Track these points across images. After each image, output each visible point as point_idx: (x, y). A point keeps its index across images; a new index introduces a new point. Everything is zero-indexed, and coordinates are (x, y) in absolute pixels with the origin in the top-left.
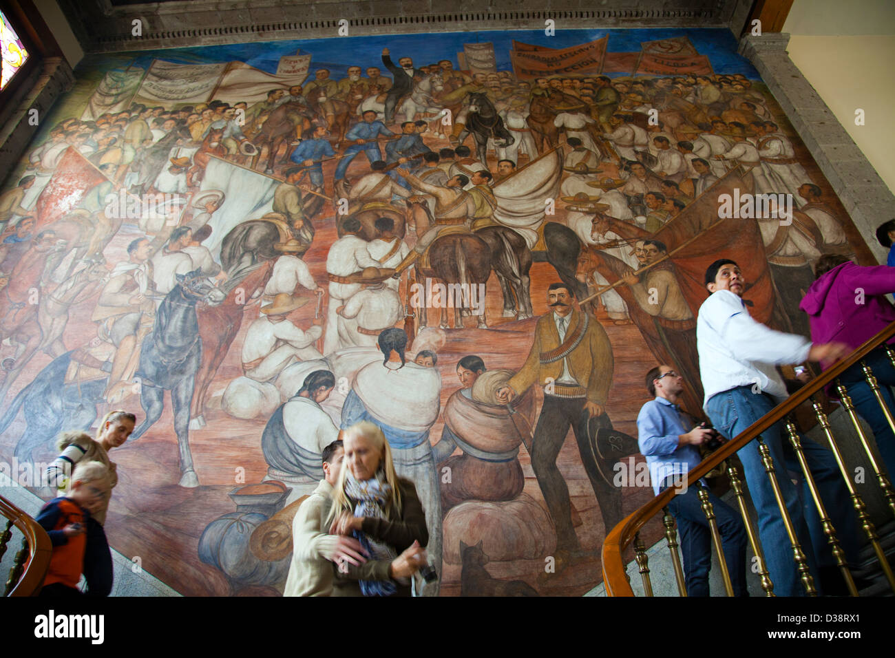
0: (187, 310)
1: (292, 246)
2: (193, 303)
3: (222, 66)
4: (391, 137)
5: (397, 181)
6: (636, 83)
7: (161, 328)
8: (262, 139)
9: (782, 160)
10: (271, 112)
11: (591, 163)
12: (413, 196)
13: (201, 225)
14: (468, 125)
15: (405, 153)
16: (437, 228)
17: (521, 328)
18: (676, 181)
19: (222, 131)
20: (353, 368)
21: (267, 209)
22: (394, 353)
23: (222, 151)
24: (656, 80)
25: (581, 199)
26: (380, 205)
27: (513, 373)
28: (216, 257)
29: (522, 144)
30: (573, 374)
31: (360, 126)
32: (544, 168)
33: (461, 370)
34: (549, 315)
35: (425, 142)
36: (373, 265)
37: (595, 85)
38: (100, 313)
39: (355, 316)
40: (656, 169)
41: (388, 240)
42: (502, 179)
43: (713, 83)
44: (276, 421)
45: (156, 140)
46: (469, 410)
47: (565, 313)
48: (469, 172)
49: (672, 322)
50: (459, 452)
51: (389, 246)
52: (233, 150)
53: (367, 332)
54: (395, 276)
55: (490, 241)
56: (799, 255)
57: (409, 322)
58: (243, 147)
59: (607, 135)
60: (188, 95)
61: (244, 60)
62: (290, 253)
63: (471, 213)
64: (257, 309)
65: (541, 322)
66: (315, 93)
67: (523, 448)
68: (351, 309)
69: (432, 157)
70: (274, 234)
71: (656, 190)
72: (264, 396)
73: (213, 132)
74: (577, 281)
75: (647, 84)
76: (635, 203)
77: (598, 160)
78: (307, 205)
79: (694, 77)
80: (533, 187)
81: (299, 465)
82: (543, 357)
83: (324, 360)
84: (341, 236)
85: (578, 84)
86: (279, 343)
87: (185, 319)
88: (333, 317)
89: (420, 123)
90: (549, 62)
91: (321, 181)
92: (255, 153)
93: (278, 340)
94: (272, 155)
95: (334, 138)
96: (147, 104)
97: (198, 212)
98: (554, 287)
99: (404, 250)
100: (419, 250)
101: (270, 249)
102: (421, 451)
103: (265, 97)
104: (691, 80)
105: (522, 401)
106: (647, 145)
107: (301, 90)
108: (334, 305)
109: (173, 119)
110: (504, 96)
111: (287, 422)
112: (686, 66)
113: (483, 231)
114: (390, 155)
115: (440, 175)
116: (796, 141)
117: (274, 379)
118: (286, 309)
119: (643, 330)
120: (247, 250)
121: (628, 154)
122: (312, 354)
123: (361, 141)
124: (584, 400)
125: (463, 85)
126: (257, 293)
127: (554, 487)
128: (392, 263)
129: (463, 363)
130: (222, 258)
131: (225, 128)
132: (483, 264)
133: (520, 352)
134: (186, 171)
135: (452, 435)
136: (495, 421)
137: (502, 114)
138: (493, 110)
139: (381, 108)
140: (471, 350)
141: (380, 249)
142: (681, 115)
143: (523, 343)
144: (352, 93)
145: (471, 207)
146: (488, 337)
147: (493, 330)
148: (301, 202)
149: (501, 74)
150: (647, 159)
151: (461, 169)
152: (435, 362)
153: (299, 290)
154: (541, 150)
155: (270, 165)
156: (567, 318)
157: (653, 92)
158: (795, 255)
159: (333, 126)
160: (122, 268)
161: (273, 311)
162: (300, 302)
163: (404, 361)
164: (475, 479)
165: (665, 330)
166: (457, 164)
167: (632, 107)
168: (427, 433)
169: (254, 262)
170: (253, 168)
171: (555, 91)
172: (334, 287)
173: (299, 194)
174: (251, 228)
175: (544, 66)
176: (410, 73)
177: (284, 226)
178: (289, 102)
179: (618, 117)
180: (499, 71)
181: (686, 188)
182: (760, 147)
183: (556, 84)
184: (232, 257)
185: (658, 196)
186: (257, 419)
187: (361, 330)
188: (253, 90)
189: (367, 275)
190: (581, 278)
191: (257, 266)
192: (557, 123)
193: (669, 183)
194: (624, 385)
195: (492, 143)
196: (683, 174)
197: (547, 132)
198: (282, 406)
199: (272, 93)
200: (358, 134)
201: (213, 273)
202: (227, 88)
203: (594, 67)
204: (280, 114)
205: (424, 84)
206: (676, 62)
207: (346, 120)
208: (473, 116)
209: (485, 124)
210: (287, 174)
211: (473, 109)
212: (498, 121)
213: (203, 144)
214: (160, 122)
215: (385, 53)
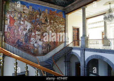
1: (33, 31)
3: (23, 5)
4: (40, 21)
7: (25, 38)
8: (29, 19)
9: (64, 28)
12: (41, 28)
13: (26, 28)
15: (41, 23)
25: (51, 30)
26: (39, 28)
29: (49, 23)
31: (37, 19)
32: (50, 26)
36: (39, 34)
37: (54, 17)
38: (20, 36)
42: (47, 27)
44: (34, 45)
45: (19, 16)
46: (44, 44)
48: (45, 26)
53: (38, 39)
59: (54, 23)
60: (21, 10)
61: (25, 5)
66: (33, 13)
69: (43, 24)
72: (33, 43)
73: (24, 17)
75: (58, 18)
77: (53, 26)
78: (34, 27)
80: (49, 28)
84: (36, 31)
86: (33, 39)
87: (27, 37)
90: (52, 13)
94: (30, 21)
96: (16, 10)
100: (42, 33)
102: (41, 47)
104: (61, 18)
105: (46, 44)
108: (36, 37)
110: (48, 17)
115: (43, 26)
116: (65, 26)
121: (55, 26)
125: (45, 15)
126: (31, 35)
127: (47, 48)
134: (23, 22)
135: (43, 46)
139: (39, 17)
142: (59, 22)
145: (45, 29)
150: (56, 26)
160: (21, 32)
161: (33, 37)
163: (41, 41)
164: (44, 48)
170: (29, 22)
171: (52, 17)
172: (36, 35)
174: (30, 29)
177: (32, 29)
179: (55, 21)
180: (48, 14)
181: (58, 29)
184: (29, 32)
185: (56, 30)
188: (27, 11)
191: (31, 33)
199: (29, 12)
202: (24, 10)
203: (55, 15)
204: (30, 15)
205: (42, 14)
206: (60, 15)
207: (36, 18)
208: (46, 19)
209: (46, 20)
210: (32, 24)
211: (46, 18)
212: (47, 20)
213: (24, 18)
214: (19, 14)
215: (39, 8)
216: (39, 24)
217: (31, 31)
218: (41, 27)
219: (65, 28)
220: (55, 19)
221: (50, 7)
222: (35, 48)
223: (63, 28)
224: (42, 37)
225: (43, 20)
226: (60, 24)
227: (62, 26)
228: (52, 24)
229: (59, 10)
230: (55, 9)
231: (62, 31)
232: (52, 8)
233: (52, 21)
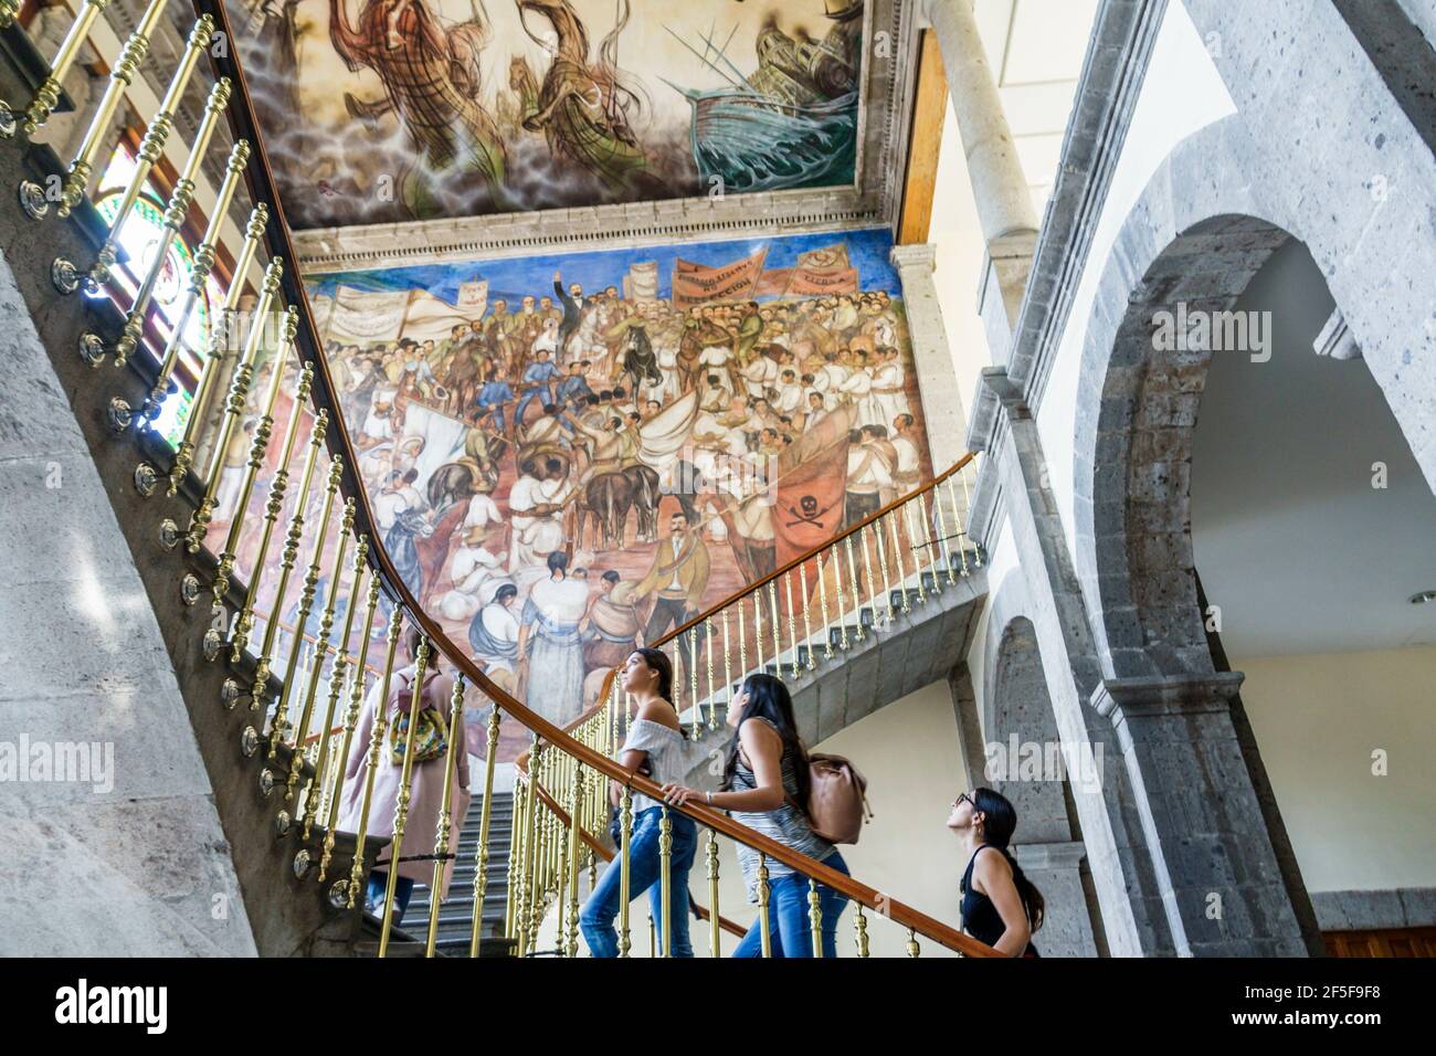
0: (407, 542)
1: (483, 486)
2: (410, 536)
3: (406, 294)
4: (559, 379)
5: (564, 424)
6: (781, 308)
8: (452, 383)
9: (893, 390)
10: (457, 352)
11: (723, 402)
12: (576, 438)
13: (409, 468)
14: (626, 365)
15: (572, 396)
16: (594, 468)
17: (647, 549)
18: (790, 416)
19: (415, 373)
20: (528, 582)
21: (461, 454)
22: (558, 570)
23: (417, 394)
24: (800, 303)
25: (710, 437)
26: (551, 448)
27: (638, 583)
28: (425, 497)
29: (670, 382)
30: (681, 583)
31: (534, 367)
32: (685, 407)
33: (604, 581)
34: (669, 539)
35: (588, 383)
36: (544, 501)
37: (743, 312)
39: (531, 543)
40: (776, 405)
41: (556, 479)
42: (648, 420)
43: (854, 303)
44: (477, 621)
45: (357, 383)
46: (607, 609)
47: (681, 536)
48: (622, 414)
49: (758, 542)
50: (598, 637)
51: (557, 485)
52: (427, 395)
53: (539, 555)
54: (561, 510)
55: (633, 478)
56: (874, 483)
57: (569, 546)
58: (435, 391)
59: (742, 371)
60: (379, 331)
61: (425, 288)
62: (482, 492)
63: (621, 453)
64: (459, 540)
65: (662, 544)
66: (494, 328)
67: (640, 634)
68: (528, 538)
69: (594, 400)
70: (468, 476)
71: (772, 426)
72: (468, 603)
73: (407, 374)
74: (693, 511)
75: (792, 308)
76: (752, 440)
77: (731, 398)
78: (493, 448)
79: (838, 298)
80: (672, 428)
81: (494, 649)
82: (661, 571)
83: (510, 577)
84: (520, 476)
85: (728, 312)
86: (477, 565)
87: (406, 549)
88: (515, 544)
89: (585, 363)
90: (706, 285)
91: (504, 425)
92: (446, 397)
93: (476, 563)
94: (461, 399)
95: (512, 380)
96: (343, 342)
97: (404, 457)
98: (676, 516)
99: (568, 487)
100: (580, 488)
101: (465, 489)
102: (574, 637)
103: (449, 335)
104: (834, 301)
105: (642, 603)
106: (774, 380)
107: (481, 325)
108: (516, 534)
109: (368, 359)
110: (660, 330)
111: (484, 621)
112: (833, 283)
113: (628, 470)
114: (559, 398)
115: (598, 417)
116: (911, 368)
117: (475, 591)
118: (481, 539)
119: (735, 549)
120: (448, 491)
121: (756, 391)
122: (501, 573)
123: (535, 384)
124: (684, 601)
125: (626, 317)
126: (458, 527)
128: (558, 500)
129: (605, 576)
130: (429, 497)
131: (417, 370)
132: (626, 499)
133: (645, 567)
134: (389, 416)
135: (594, 626)
136: (624, 617)
137: (655, 351)
138: (648, 346)
140: (612, 566)
141: (550, 486)
142: (814, 346)
143: (648, 561)
144: (527, 329)
145: (621, 448)
146: (625, 557)
147: (628, 551)
148: (488, 446)
149: (661, 302)
150: (772, 394)
151: (617, 411)
152: (586, 575)
153: (490, 524)
154: (683, 389)
155: (461, 410)
156: (682, 541)
157: (793, 318)
158: (870, 483)
159: (511, 368)
161: (471, 540)
162: (490, 533)
163: (564, 575)
164: (606, 655)
165: (751, 548)
166: (613, 406)
167: (771, 337)
168: (578, 625)
169: (454, 501)
170: (446, 412)
171: (707, 322)
172: (516, 520)
173: (486, 438)
174: (450, 470)
175: (698, 291)
176: (579, 303)
177: (475, 469)
178: (472, 340)
179: (756, 349)
180: (658, 298)
181: (797, 423)
182: (875, 376)
183: (708, 313)
184: (437, 496)
185: (772, 433)
186: (464, 620)
187: (535, 553)
188: (439, 325)
189: (541, 510)
190: (697, 508)
191: (456, 504)
192: (702, 360)
193: (783, 419)
194: (712, 590)
195: (644, 382)
196: (798, 410)
197: (692, 369)
198: (481, 610)
199: (455, 328)
200: (533, 376)
201: (425, 511)
202: (413, 323)
203: (746, 289)
204: (465, 354)
205: (591, 317)
206: (825, 279)
207: (522, 360)
208: (631, 355)
209: (640, 363)
210: (475, 418)
211: (632, 345)
212: (652, 359)
213: (400, 388)
214: (357, 362)
215: (557, 278)
216: (550, 410)
217: (459, 483)
218: (574, 429)
219: (912, 388)
220: (753, 324)
221: (689, 241)
222: (495, 652)
223: (885, 399)
224: (588, 525)
225: (602, 362)
226: (831, 358)
227: (860, 382)
228: (714, 380)
229: (802, 232)
230: (740, 247)
231: (878, 432)
232: (701, 247)
233: (714, 356)
